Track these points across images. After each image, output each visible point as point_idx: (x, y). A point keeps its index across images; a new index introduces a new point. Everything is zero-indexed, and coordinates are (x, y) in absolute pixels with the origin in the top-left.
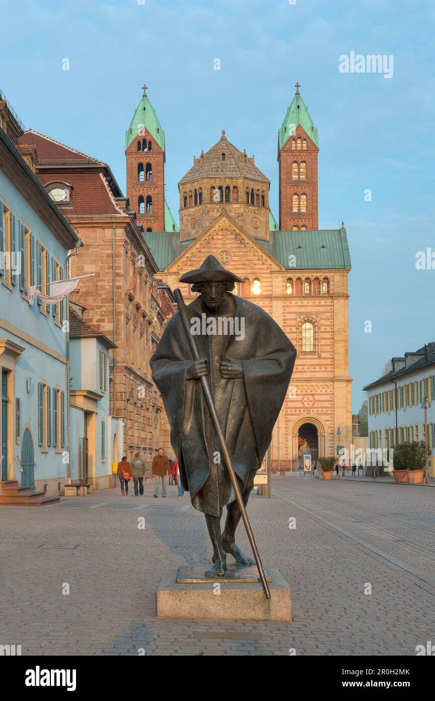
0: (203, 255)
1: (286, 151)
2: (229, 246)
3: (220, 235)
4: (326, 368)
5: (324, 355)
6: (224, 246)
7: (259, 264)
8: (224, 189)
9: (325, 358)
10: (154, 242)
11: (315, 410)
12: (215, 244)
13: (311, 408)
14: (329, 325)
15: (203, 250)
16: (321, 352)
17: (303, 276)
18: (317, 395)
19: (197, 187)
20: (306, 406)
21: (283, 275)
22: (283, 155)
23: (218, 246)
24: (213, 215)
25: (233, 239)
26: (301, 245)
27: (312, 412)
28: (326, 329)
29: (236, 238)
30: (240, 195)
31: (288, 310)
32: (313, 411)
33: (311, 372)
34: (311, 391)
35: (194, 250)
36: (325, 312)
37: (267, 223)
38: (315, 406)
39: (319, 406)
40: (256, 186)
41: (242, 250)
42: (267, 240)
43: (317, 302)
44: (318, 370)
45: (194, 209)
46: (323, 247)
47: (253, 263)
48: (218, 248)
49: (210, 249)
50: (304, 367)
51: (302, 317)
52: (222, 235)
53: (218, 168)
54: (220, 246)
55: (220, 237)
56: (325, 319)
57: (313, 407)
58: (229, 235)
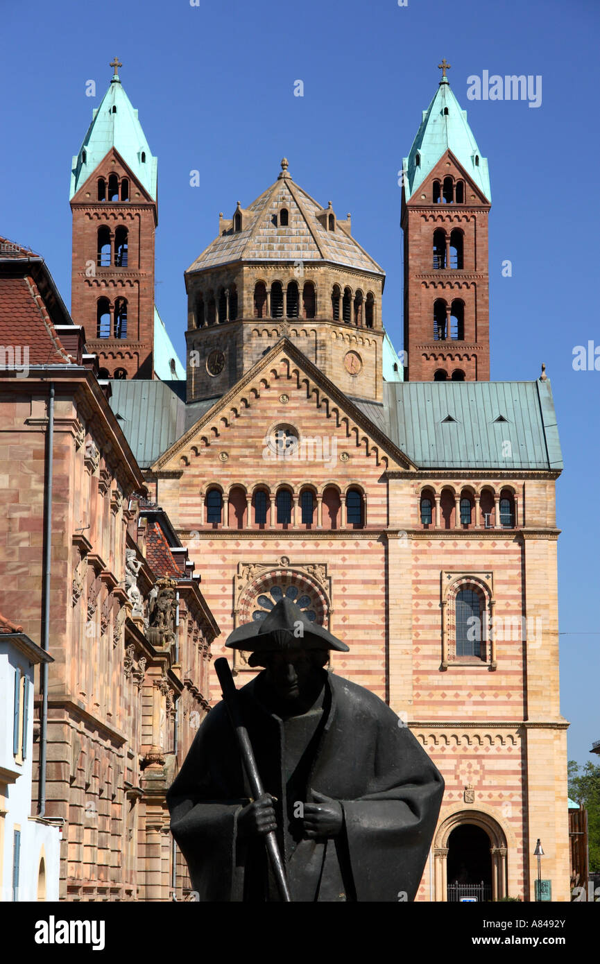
0: (236, 434)
1: (418, 208)
2: (294, 414)
3: (275, 389)
4: (509, 696)
5: (501, 665)
6: (283, 415)
7: (359, 456)
8: (284, 288)
9: (506, 673)
10: (130, 401)
11: (485, 793)
12: (264, 410)
13: (477, 788)
14: (514, 597)
15: (236, 422)
16: (498, 658)
17: (458, 484)
18: (490, 757)
19: (226, 283)
20: (465, 783)
21: (413, 482)
22: (414, 215)
23: (269, 413)
24: (260, 346)
25: (302, 399)
26: (453, 416)
27: (477, 798)
28: (508, 605)
29: (309, 397)
30: (320, 302)
31: (424, 560)
32: (480, 796)
33: (476, 703)
34: (476, 749)
35: (217, 422)
36: (504, 567)
37: (377, 364)
38: (485, 783)
39: (494, 783)
40: (355, 283)
41: (323, 424)
42: (378, 402)
43: (487, 544)
44: (493, 699)
45: (218, 331)
46: (501, 419)
47: (347, 455)
48: (271, 418)
49: (253, 421)
50: (459, 692)
51: (454, 576)
52: (279, 389)
53: (272, 241)
54: (275, 413)
55: (275, 393)
56: (505, 582)
57: (480, 787)
58: (294, 389)
